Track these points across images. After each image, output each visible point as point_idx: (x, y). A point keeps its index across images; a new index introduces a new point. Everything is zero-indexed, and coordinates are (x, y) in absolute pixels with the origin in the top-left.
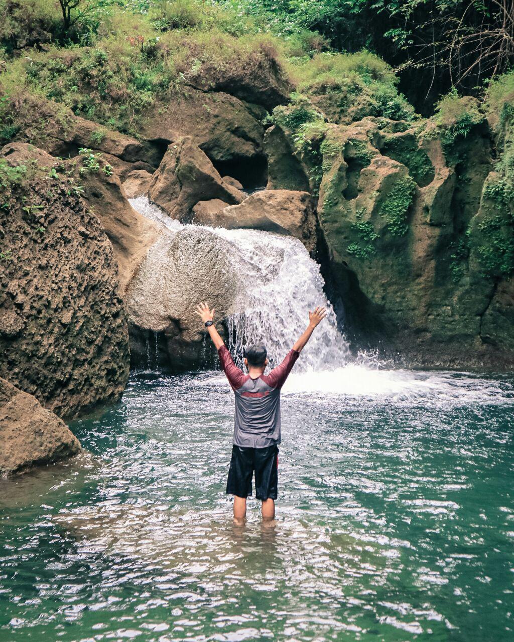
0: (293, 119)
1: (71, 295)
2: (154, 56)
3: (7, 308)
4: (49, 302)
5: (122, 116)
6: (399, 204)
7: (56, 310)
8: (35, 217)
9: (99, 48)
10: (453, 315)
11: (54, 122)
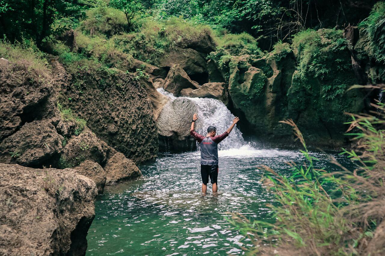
0: (217, 57)
1: (136, 119)
2: (164, 35)
3: (111, 123)
4: (127, 121)
5: (152, 59)
6: (260, 85)
7: (130, 124)
8: (121, 88)
9: (142, 33)
10: (282, 127)
11: (126, 61)
